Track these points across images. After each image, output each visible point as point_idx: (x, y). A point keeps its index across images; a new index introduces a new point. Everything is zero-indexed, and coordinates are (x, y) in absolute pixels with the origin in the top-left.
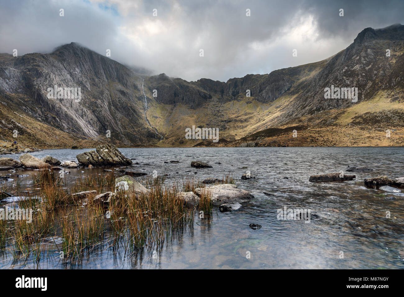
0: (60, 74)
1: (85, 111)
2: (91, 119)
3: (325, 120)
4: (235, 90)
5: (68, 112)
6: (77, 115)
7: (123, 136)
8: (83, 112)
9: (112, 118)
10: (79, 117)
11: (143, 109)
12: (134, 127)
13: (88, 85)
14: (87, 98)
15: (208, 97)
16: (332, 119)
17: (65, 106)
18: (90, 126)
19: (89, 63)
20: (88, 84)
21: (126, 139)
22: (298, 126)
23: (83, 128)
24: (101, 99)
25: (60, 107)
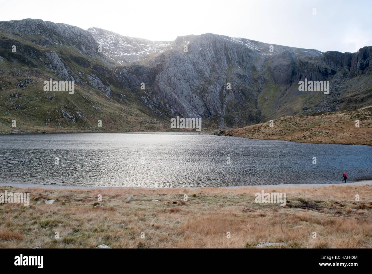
0: (183, 65)
1: (194, 97)
2: (198, 104)
4: (364, 62)
5: (177, 99)
6: (186, 101)
7: (223, 119)
8: (191, 98)
10: (187, 103)
12: (239, 110)
14: (202, 85)
15: (330, 73)
17: (176, 94)
18: (196, 111)
20: (208, 71)
21: (223, 122)
23: (188, 113)
24: (215, 84)
25: (171, 95)
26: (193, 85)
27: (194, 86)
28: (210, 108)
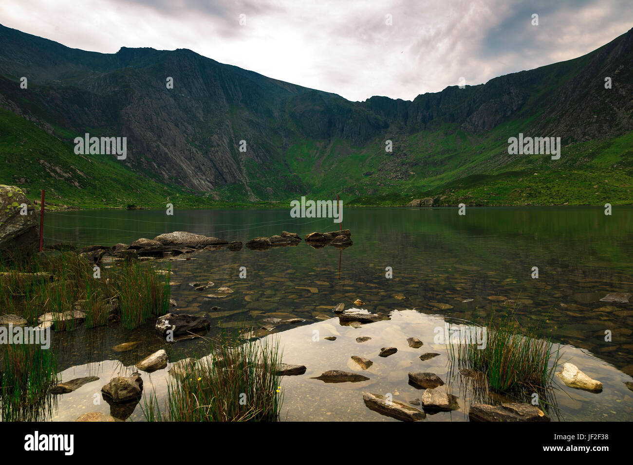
1: (195, 152)
2: (203, 164)
3: (572, 159)
4: (426, 113)
5: (169, 154)
6: (182, 158)
7: (249, 188)
8: (190, 153)
9: (233, 162)
10: (185, 162)
11: (280, 148)
12: (266, 175)
13: (200, 113)
14: (198, 133)
15: (383, 126)
16: (585, 157)
17: (165, 145)
18: (202, 175)
19: (201, 80)
20: (201, 111)
21: (253, 194)
22: (524, 170)
23: (191, 178)
24: (218, 133)
25: (158, 147)
26: (185, 132)
27: (187, 135)
28: (225, 170)
